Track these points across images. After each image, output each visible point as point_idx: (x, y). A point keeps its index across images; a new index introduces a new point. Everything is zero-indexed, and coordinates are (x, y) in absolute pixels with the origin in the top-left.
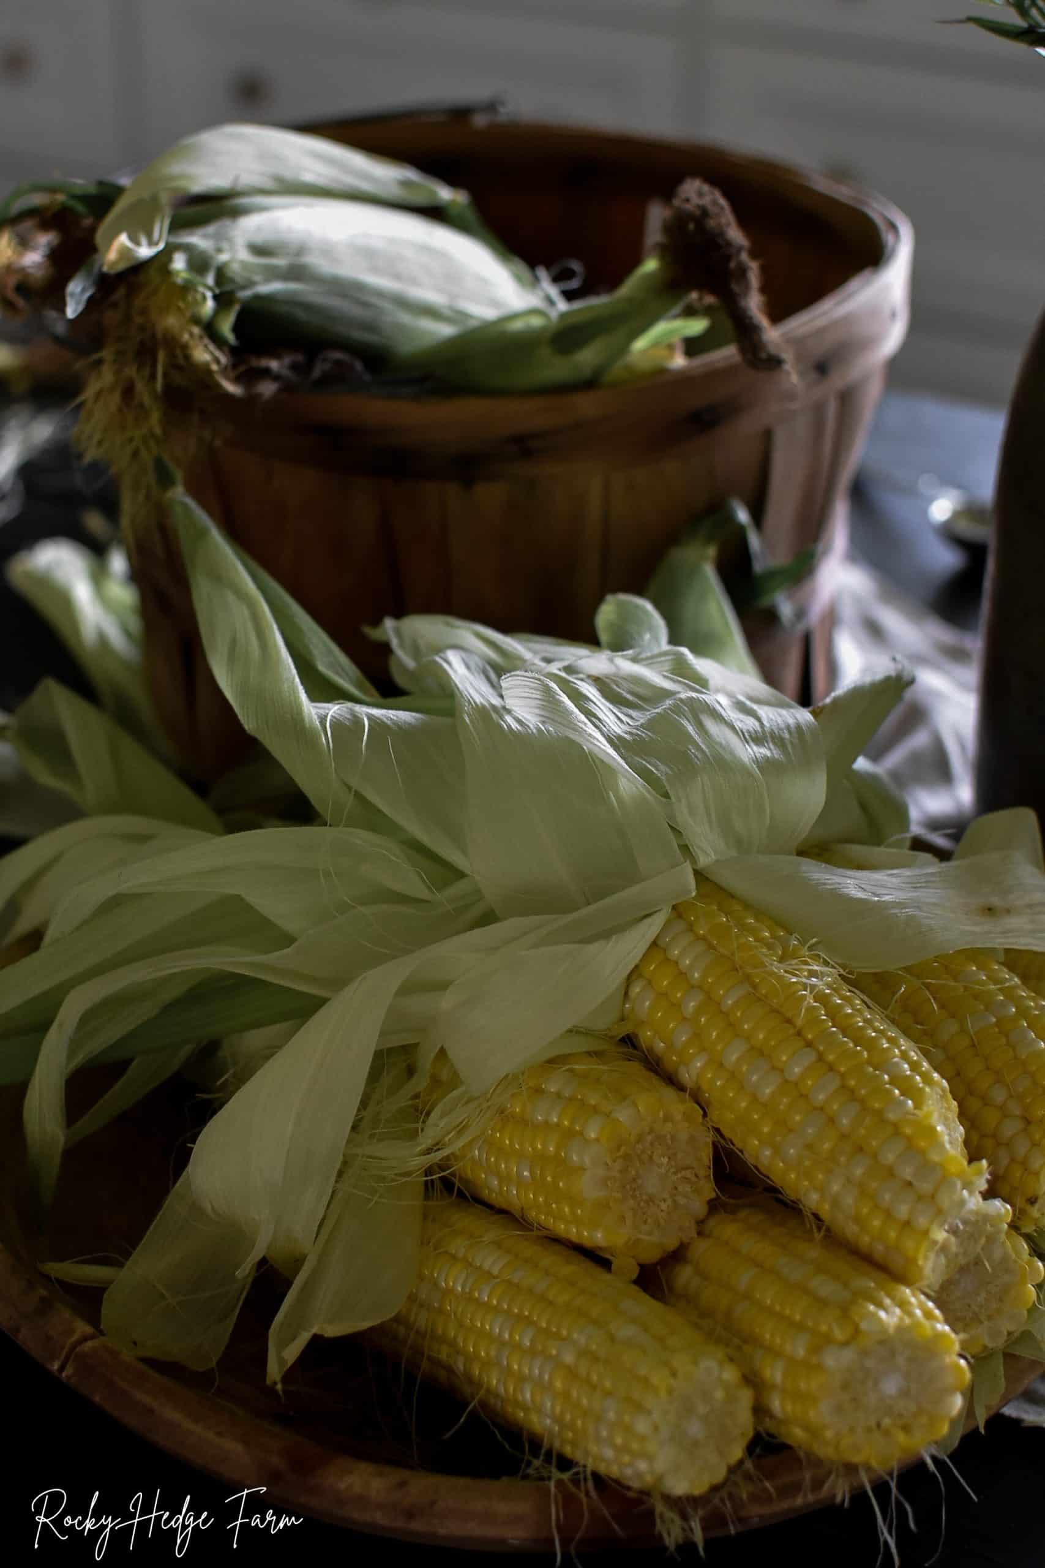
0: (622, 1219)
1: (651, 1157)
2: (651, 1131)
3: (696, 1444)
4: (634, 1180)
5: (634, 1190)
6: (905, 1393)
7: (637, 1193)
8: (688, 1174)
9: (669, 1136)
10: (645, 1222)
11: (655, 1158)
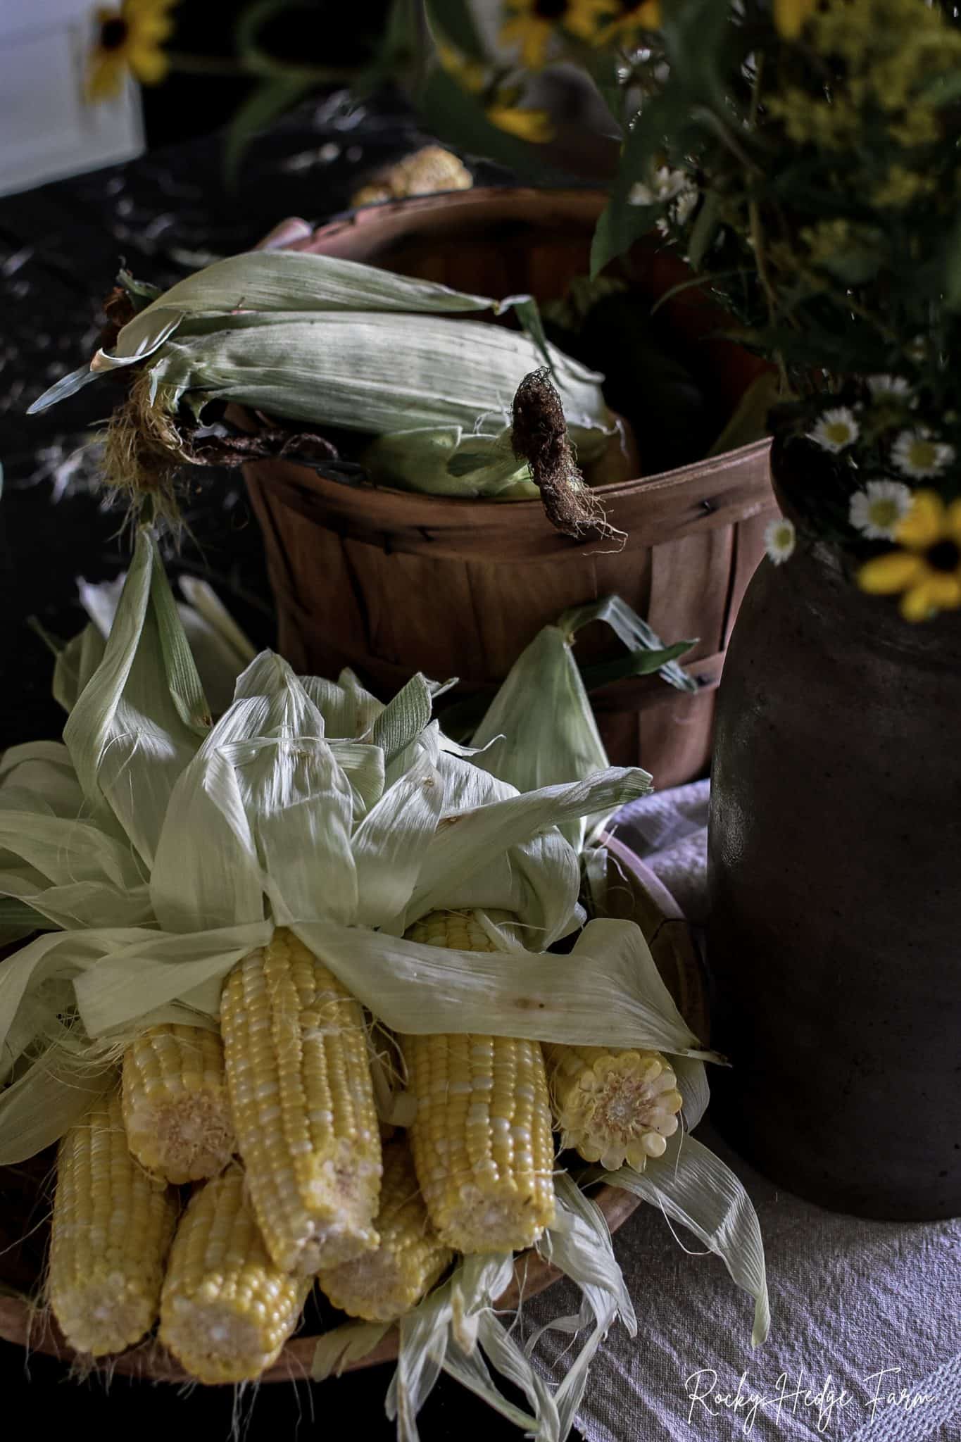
0: (158, 1150)
1: (189, 1114)
2: (190, 1098)
3: (100, 1323)
4: (174, 1127)
5: (173, 1134)
6: (228, 1342)
7: (174, 1137)
8: (219, 1132)
9: (206, 1105)
10: (177, 1157)
11: (192, 1116)
